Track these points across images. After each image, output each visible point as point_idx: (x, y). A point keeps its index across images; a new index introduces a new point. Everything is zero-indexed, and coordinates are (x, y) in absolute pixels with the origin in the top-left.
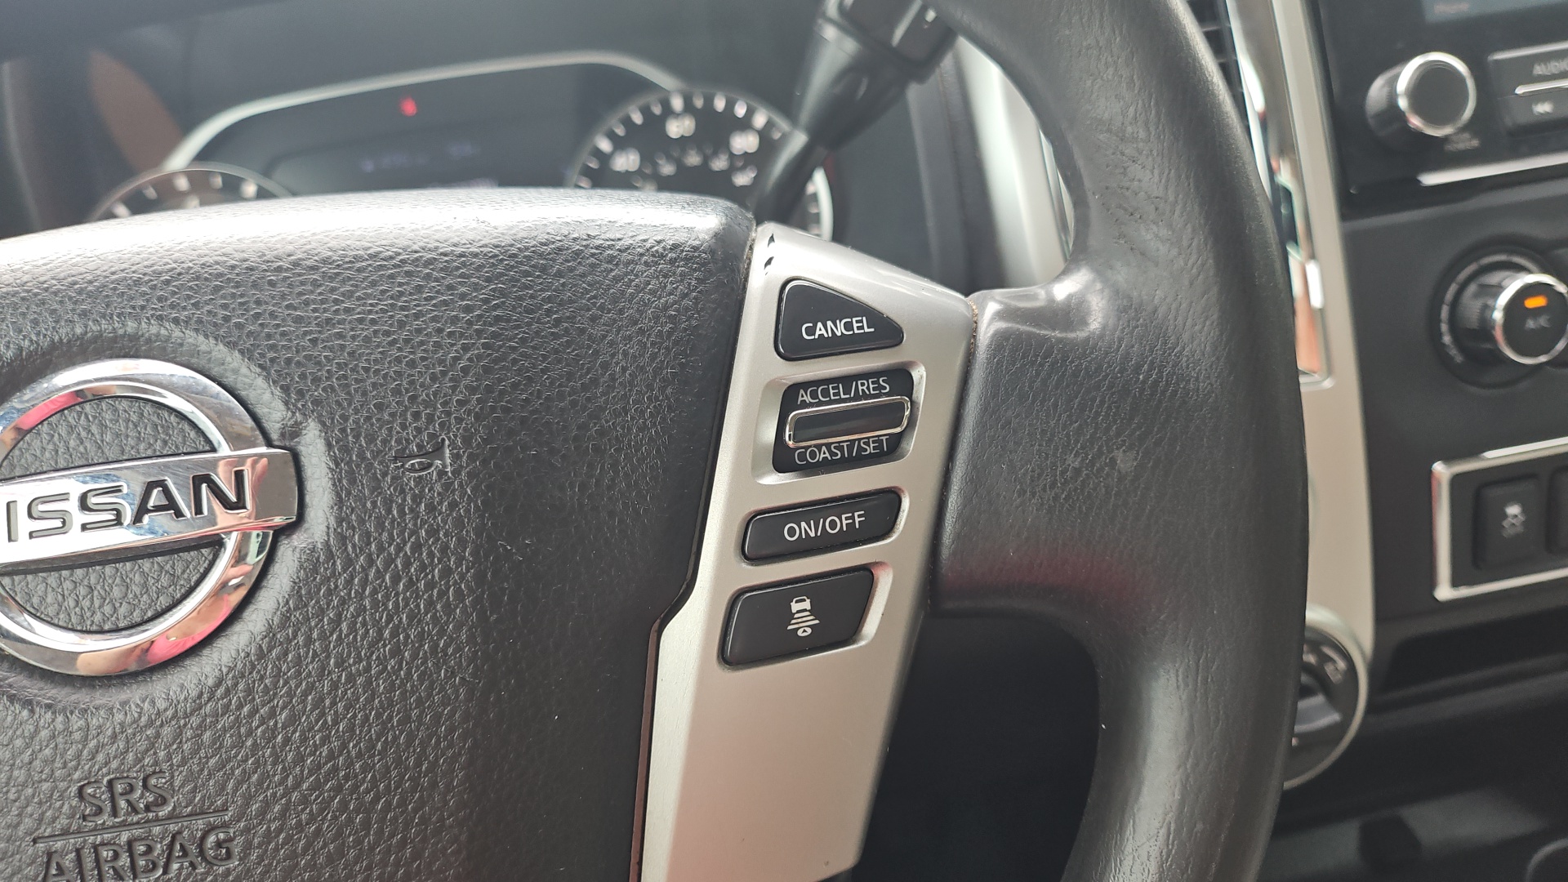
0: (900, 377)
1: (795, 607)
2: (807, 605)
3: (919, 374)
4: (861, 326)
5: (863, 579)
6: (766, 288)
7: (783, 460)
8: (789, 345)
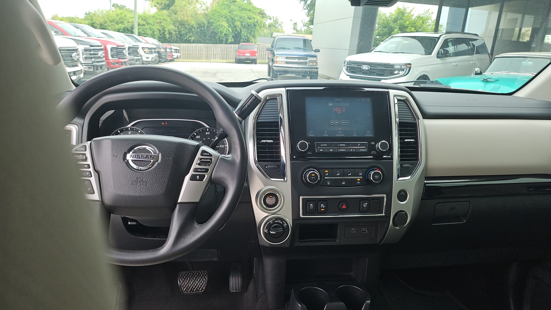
0: (211, 159)
1: (197, 176)
2: (198, 176)
3: (213, 159)
4: (208, 154)
5: (204, 176)
6: (201, 150)
7: (199, 164)
8: (202, 155)
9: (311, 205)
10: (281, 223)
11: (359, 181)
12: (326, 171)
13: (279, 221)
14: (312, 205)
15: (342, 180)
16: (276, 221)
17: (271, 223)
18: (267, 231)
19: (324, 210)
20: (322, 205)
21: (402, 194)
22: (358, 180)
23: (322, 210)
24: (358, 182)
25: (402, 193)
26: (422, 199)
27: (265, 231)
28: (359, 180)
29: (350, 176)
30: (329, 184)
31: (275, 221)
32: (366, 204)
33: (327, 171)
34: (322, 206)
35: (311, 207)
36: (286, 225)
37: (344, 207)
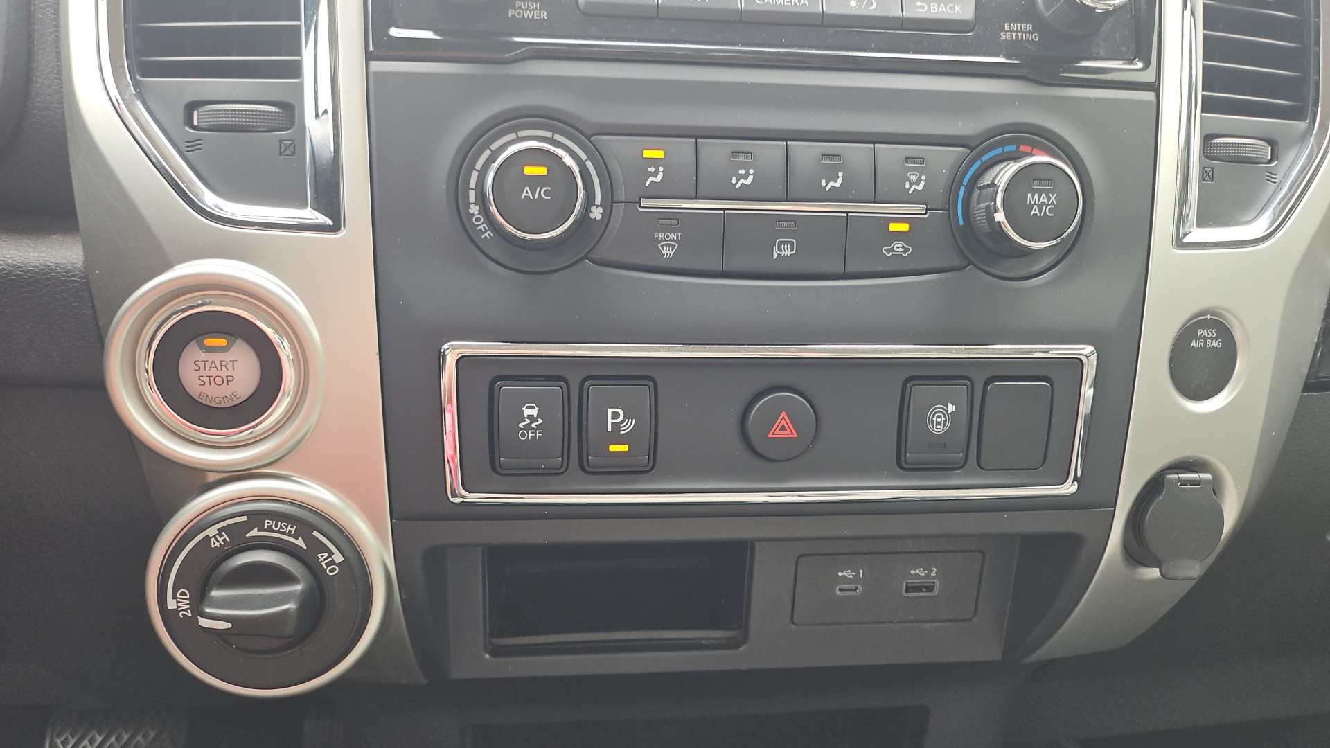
9: (527, 412)
10: (300, 542)
11: (899, 236)
12: (648, 154)
13: (283, 533)
14: (534, 412)
15: (770, 226)
16: (254, 533)
17: (214, 544)
18: (184, 604)
19: (625, 448)
20: (615, 415)
21: (1201, 343)
22: (894, 227)
23: (612, 448)
24: (898, 247)
25: (1205, 339)
26: (1307, 388)
27: (171, 604)
28: (904, 227)
29: (834, 196)
30: (668, 252)
31: (247, 526)
32: (951, 408)
33: (659, 154)
34: (610, 421)
35: (528, 427)
36: (338, 558)
37: (783, 428)
